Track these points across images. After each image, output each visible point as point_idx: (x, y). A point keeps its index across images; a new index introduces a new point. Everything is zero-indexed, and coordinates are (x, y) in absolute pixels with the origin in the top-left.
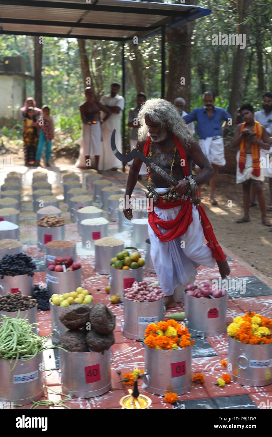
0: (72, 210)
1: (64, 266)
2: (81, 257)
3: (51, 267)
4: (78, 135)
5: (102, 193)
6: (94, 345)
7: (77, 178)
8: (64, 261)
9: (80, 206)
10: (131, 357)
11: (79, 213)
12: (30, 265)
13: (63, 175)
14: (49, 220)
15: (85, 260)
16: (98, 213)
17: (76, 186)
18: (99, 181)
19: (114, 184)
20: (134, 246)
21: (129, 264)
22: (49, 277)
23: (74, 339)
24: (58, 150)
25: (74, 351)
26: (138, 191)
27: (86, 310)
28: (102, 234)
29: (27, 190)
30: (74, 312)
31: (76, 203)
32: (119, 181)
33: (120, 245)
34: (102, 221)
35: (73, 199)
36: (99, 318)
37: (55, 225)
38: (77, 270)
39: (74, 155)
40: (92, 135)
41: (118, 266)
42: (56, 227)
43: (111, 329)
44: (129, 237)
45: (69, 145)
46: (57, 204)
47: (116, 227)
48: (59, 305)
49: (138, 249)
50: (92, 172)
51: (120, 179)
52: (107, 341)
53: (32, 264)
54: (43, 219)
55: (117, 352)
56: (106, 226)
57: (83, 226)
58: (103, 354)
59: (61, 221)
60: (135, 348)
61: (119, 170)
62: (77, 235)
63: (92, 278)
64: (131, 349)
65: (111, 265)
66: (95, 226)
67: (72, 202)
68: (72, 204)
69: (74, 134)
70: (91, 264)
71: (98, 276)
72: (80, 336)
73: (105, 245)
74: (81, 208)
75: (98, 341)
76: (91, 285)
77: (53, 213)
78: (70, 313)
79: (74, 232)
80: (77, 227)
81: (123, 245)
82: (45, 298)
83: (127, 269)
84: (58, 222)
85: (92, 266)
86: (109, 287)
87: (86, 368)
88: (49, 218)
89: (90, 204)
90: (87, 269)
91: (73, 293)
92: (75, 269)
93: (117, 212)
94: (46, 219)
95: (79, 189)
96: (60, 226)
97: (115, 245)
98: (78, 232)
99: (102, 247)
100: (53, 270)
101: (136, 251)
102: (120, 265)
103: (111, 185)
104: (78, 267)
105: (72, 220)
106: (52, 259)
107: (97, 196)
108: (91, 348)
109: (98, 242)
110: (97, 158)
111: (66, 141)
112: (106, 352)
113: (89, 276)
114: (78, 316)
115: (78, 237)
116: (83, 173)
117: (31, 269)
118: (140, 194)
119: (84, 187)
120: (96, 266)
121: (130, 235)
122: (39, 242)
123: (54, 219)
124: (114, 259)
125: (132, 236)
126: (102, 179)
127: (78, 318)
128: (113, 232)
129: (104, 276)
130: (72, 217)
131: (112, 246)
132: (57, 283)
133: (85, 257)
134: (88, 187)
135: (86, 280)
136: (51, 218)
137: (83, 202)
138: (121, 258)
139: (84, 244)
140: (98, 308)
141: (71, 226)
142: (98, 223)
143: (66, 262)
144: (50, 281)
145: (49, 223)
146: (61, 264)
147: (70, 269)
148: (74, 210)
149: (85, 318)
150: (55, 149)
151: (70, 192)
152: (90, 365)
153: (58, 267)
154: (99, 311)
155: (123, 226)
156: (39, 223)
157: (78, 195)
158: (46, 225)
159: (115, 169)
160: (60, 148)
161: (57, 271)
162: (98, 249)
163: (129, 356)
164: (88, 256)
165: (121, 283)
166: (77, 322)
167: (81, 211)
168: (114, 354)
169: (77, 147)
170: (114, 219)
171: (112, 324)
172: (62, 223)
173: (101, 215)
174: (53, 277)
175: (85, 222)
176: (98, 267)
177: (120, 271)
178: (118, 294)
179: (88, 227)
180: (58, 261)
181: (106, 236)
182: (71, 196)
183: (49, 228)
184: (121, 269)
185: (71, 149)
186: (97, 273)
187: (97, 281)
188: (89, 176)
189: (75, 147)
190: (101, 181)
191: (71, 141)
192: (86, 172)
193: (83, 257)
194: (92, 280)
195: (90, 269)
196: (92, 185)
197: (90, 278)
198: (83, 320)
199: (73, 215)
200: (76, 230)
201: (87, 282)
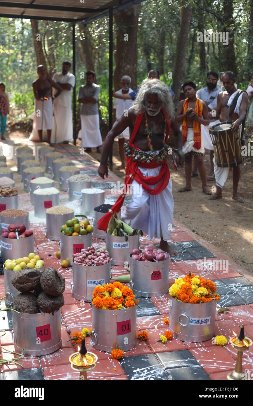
0: (26, 181)
1: (17, 233)
2: (34, 225)
3: (5, 234)
4: (31, 111)
5: (53, 165)
6: (44, 307)
7: (31, 151)
8: (17, 228)
9: (32, 177)
10: (80, 317)
11: (31, 184)
13: (17, 147)
14: (3, 190)
15: (37, 227)
16: (50, 183)
17: (28, 158)
18: (51, 153)
19: (65, 156)
20: (84, 214)
21: (78, 230)
22: (2, 244)
23: (25, 301)
24: (12, 124)
25: (26, 312)
26: (88, 163)
27: (37, 274)
28: (53, 203)
30: (25, 276)
31: (29, 174)
32: (70, 153)
33: (70, 213)
34: (54, 191)
35: (26, 171)
36: (49, 281)
38: (30, 237)
39: (28, 129)
40: (44, 111)
41: (68, 233)
42: (9, 196)
43: (60, 291)
44: (79, 206)
45: (23, 119)
46: (11, 175)
47: (67, 196)
48: (12, 270)
49: (87, 217)
50: (45, 145)
51: (70, 151)
52: (57, 302)
55: (67, 313)
56: (57, 196)
57: (35, 195)
58: (53, 314)
59: (14, 191)
60: (84, 309)
61: (70, 143)
62: (30, 204)
63: (44, 244)
64: (80, 310)
65: (61, 232)
66: (47, 196)
67: (25, 173)
68: (25, 175)
69: (28, 109)
70: (43, 231)
71: (49, 242)
72: (32, 298)
73: (56, 213)
74: (33, 179)
75: (48, 303)
76: (43, 251)
77: (7, 183)
78: (22, 277)
79: (27, 201)
80: (29, 197)
81: (73, 213)
83: (76, 235)
84: (11, 192)
85: (44, 233)
86: (59, 252)
87: (38, 328)
88: (3, 188)
89: (42, 175)
90: (39, 236)
91: (25, 258)
92: (27, 236)
93: (67, 182)
94: (0, 190)
95: (32, 161)
96: (13, 196)
97: (65, 213)
98: (31, 201)
99: (54, 215)
100: (7, 237)
101: (85, 218)
102: (70, 232)
103: (62, 157)
104: (31, 234)
105: (26, 190)
106: (5, 226)
107: (49, 167)
108: (42, 309)
109: (49, 211)
110: (49, 132)
111: (20, 116)
112: (56, 313)
113: (41, 242)
114: (29, 279)
115: (31, 206)
116: (36, 146)
118: (90, 166)
119: (37, 159)
120: (47, 233)
121: (80, 203)
123: (8, 190)
124: (64, 226)
125: (81, 205)
126: (54, 151)
127: (29, 281)
128: (64, 201)
129: (55, 242)
130: (25, 187)
131: (62, 214)
132: (10, 249)
133: (38, 225)
134: (40, 160)
135: (38, 246)
136: (5, 188)
137: (35, 173)
138: (71, 226)
139: (37, 213)
140: (48, 272)
141: (25, 196)
142: (50, 193)
143: (19, 229)
144: (3, 247)
145: (3, 193)
146: (14, 231)
147: (23, 235)
148: (27, 180)
149: (36, 282)
150: (10, 124)
151: (24, 163)
152: (41, 325)
153: (11, 234)
154: (49, 275)
155: (74, 195)
157: (31, 166)
158: (0, 195)
159: (66, 143)
160: (14, 122)
161: (10, 238)
162: (49, 217)
163: (78, 316)
164: (40, 224)
165: (70, 248)
166: (28, 285)
167: (33, 181)
168: (64, 314)
169: (31, 122)
170: (65, 189)
171: (62, 286)
172: (15, 193)
173: (52, 185)
174: (6, 244)
175: (38, 192)
176: (50, 234)
177: (70, 237)
178: (68, 259)
179: (40, 197)
180: (12, 229)
181: (57, 204)
182: (24, 167)
183: (3, 197)
184: (71, 235)
185: (26, 124)
186: (48, 239)
187: (48, 247)
188: (41, 149)
189: (29, 122)
190: (53, 154)
191: (25, 116)
192: (38, 145)
193: (36, 225)
194: (44, 246)
195: (42, 236)
196: (44, 157)
197: (42, 244)
198: (34, 284)
199: (26, 185)
200: (29, 199)
201: (39, 248)
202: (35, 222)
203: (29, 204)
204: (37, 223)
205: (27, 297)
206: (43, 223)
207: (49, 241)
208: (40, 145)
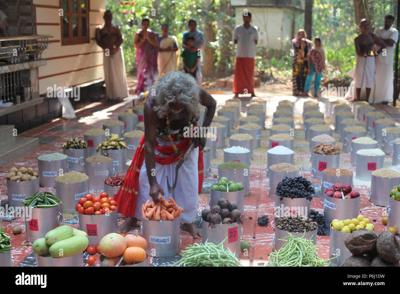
0: (345, 140)
1: (342, 193)
2: (355, 187)
3: (329, 193)
4: (347, 68)
5: (374, 125)
7: (349, 109)
8: (342, 188)
9: (353, 136)
11: (353, 143)
12: (309, 189)
13: (334, 106)
14: (325, 147)
15: (359, 190)
16: (374, 144)
17: (348, 117)
18: (371, 113)
19: (386, 117)
22: (326, 203)
24: (326, 82)
27: (373, 237)
28: (377, 166)
29: (298, 118)
30: (361, 238)
31: (349, 133)
32: (390, 114)
33: (398, 177)
34: (379, 152)
35: (346, 129)
36: (388, 246)
37: (331, 153)
38: (356, 198)
40: (366, 67)
42: (331, 154)
45: (337, 77)
46: (330, 133)
47: (390, 160)
48: (340, 230)
50: (364, 104)
51: (390, 112)
53: (311, 188)
54: (319, 147)
56: (382, 158)
57: (358, 155)
59: (336, 150)
63: (367, 208)
65: (391, 196)
66: (371, 157)
67: (345, 131)
68: (345, 134)
69: (342, 66)
70: (366, 194)
72: (365, 262)
73: (383, 176)
74: (354, 138)
77: (327, 141)
78: (357, 238)
79: (347, 161)
80: (350, 158)
82: (321, 223)
84: (333, 150)
85: (367, 197)
86: (386, 219)
88: (324, 146)
89: (364, 135)
91: (354, 220)
92: (353, 197)
93: (392, 144)
94: (321, 147)
95: (352, 120)
96: (335, 154)
97: (393, 177)
98: (352, 162)
99: (380, 178)
100: (332, 196)
103: (383, 118)
104: (357, 196)
105: (345, 150)
106: (328, 185)
107: (369, 128)
109: (374, 173)
110: (368, 90)
111: (334, 73)
113: (364, 206)
114: (365, 242)
115: (351, 167)
116: (354, 105)
117: (309, 193)
119: (356, 119)
120: (371, 197)
122: (313, 169)
123: (330, 147)
124: (395, 190)
126: (374, 111)
127: (364, 244)
128: (388, 164)
129: (380, 207)
130: (345, 147)
131: (390, 178)
132: (334, 209)
133: (360, 187)
134: (359, 118)
135: (361, 210)
136: (327, 145)
137: (356, 132)
139: (358, 174)
141: (344, 156)
142: (375, 154)
143: (344, 189)
144: (328, 206)
145: (324, 150)
146: (340, 191)
147: (348, 196)
148: (347, 140)
149: (371, 245)
150: (323, 81)
151: (344, 122)
153: (336, 193)
156: (314, 150)
157: (351, 125)
158: (321, 152)
159: (386, 103)
160: (328, 80)
161: (335, 197)
162: (375, 179)
164: (362, 186)
165: (399, 215)
166: (363, 247)
167: (354, 141)
169: (345, 80)
170: (389, 152)
171: (399, 253)
172: (337, 152)
173: (377, 146)
174: (331, 203)
175: (360, 152)
176: (374, 198)
178: (396, 226)
179: (364, 157)
180: (336, 188)
181: (382, 167)
182: (344, 126)
183: (325, 155)
185: (340, 82)
186: (372, 204)
187: (372, 211)
188: (361, 108)
189: (344, 80)
190: (374, 113)
191: (340, 73)
192: (357, 104)
193: (357, 187)
194: (367, 210)
195: (365, 200)
196: (364, 116)
197: (365, 208)
198: (369, 247)
199: (345, 145)
200: (349, 160)
201: (362, 212)
202: (356, 184)
203: (349, 165)
204: (359, 186)
205: (361, 260)
206: (365, 186)
207: (373, 205)
208: (359, 104)
